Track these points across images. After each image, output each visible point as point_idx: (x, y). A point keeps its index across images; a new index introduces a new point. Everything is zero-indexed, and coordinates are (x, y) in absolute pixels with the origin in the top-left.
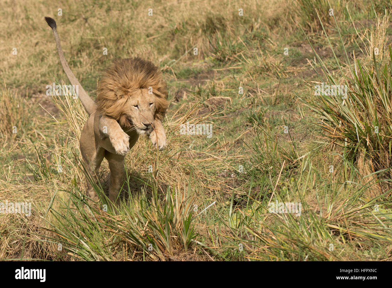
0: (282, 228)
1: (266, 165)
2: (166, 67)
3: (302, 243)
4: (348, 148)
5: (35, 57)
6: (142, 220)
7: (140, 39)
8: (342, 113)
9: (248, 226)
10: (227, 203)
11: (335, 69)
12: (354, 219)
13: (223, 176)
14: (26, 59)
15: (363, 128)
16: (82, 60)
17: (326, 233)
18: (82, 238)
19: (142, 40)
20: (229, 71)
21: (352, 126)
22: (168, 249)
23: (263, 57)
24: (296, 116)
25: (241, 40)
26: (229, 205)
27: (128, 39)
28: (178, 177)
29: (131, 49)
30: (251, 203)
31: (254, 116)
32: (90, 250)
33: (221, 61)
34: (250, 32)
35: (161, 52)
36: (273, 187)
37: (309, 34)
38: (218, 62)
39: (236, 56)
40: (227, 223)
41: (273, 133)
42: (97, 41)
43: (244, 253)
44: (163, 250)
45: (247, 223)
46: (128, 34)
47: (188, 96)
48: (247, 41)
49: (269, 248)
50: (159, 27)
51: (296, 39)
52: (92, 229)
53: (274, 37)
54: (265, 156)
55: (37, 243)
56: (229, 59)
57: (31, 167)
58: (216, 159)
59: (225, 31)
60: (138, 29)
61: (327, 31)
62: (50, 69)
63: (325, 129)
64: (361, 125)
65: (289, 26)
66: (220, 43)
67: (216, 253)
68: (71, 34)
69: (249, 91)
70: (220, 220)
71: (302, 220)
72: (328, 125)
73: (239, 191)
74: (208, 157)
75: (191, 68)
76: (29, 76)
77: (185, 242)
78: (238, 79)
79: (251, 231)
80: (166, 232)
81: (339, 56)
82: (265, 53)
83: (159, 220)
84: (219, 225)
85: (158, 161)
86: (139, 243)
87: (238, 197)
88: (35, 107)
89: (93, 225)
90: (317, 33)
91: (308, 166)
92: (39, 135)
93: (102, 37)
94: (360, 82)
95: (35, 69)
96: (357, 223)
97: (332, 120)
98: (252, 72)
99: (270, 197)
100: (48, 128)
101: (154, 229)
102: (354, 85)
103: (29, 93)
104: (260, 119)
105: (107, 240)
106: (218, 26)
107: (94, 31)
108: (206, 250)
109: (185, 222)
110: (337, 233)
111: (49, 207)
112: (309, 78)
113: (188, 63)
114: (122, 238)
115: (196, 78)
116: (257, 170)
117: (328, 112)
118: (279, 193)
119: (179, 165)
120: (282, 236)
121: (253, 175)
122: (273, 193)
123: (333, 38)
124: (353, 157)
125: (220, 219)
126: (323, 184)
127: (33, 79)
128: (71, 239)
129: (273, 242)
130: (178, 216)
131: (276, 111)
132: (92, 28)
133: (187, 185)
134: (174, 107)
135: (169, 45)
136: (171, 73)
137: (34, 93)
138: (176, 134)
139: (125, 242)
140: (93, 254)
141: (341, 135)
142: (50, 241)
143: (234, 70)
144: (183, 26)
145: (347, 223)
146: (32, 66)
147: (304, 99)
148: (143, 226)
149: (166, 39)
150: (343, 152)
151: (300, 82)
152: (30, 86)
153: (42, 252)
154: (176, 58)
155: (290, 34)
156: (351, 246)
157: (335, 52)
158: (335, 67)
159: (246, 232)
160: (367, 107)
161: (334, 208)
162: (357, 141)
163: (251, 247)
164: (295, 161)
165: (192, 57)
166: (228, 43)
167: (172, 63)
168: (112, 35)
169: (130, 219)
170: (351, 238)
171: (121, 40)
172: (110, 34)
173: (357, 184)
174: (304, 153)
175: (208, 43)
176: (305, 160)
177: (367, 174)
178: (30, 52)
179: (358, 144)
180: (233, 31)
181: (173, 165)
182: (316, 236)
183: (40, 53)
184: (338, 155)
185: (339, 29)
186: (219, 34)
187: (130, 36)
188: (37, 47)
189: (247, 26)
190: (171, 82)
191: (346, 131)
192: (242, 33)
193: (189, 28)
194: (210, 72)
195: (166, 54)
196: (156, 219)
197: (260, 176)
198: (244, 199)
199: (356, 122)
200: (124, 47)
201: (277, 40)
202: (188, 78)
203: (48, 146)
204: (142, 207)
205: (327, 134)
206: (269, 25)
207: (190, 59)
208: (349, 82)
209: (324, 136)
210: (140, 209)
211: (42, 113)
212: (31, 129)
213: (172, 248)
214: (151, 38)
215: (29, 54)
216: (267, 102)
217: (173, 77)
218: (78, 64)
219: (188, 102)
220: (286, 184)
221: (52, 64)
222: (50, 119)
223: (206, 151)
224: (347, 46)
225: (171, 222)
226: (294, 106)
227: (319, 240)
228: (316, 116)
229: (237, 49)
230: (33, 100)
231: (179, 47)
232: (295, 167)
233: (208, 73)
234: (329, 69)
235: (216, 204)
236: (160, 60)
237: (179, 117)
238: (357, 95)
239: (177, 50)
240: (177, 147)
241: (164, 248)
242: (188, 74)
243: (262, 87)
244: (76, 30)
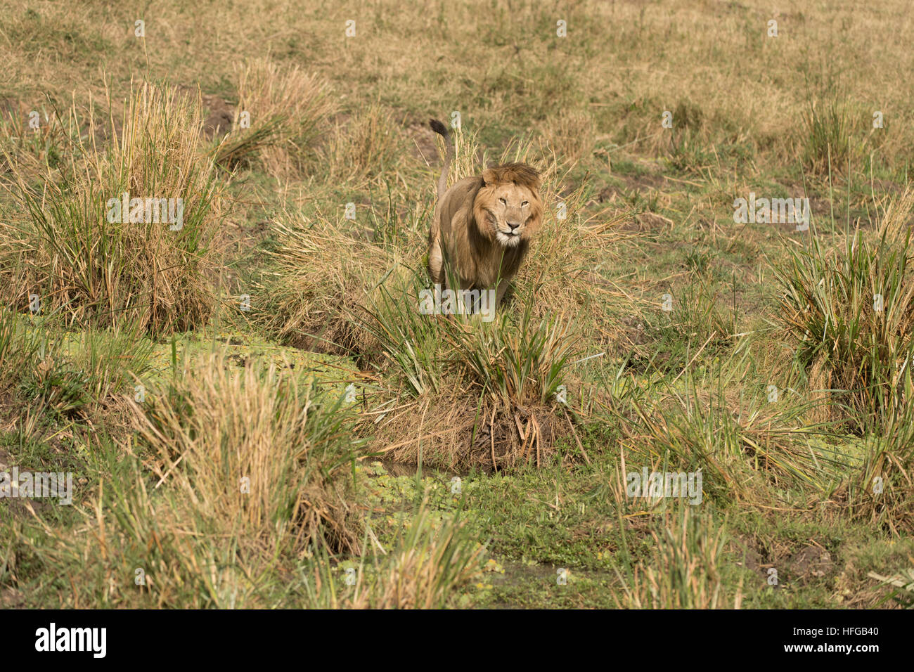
0: (680, 420)
1: (689, 329)
2: (602, 150)
3: (700, 449)
4: (807, 344)
5: (432, 75)
6: (498, 343)
7: (580, 101)
8: (815, 295)
9: (636, 402)
10: (620, 360)
11: (825, 233)
12: (780, 442)
13: (627, 323)
14: (420, 74)
15: (835, 325)
16: (493, 101)
17: (736, 447)
18: (409, 338)
19: (583, 104)
20: (684, 185)
21: (821, 317)
22: (518, 394)
23: (735, 183)
24: (752, 278)
25: (714, 150)
26: (620, 365)
27: (564, 95)
28: (565, 302)
29: (564, 110)
30: (651, 371)
31: (696, 257)
32: (414, 358)
33: (678, 168)
34: (730, 143)
35: (602, 128)
36: (687, 361)
37: (808, 174)
38: (673, 169)
39: (700, 169)
40: (609, 387)
41: (712, 289)
42: (522, 83)
43: (619, 435)
44: (511, 392)
45: (636, 396)
46: (568, 88)
47: (617, 200)
48: (722, 154)
49: (654, 441)
50: (611, 94)
51: (788, 175)
52: (427, 331)
53: (759, 162)
54: (692, 316)
55: (347, 324)
56: (689, 170)
57: (375, 219)
58: (624, 297)
59: (697, 130)
60: (583, 87)
61: (833, 178)
62: (447, 99)
63: (784, 308)
64: (835, 320)
65: (786, 154)
66: (686, 144)
67: (580, 421)
68: (491, 62)
69: (701, 221)
70: (601, 380)
71: (710, 418)
72: (790, 305)
73: (641, 351)
74: (615, 290)
75: (635, 164)
76: (415, 97)
77: (544, 392)
78: (692, 201)
79: (637, 410)
80: (523, 370)
81: (837, 218)
82: (740, 179)
83: (520, 351)
84: (598, 386)
85: (547, 272)
86: (483, 372)
87: (636, 357)
88: (408, 141)
89: (430, 326)
90: (819, 177)
91: (744, 349)
92: (400, 180)
93: (531, 81)
94: (853, 263)
95: (426, 91)
96: (783, 448)
97: (798, 299)
98: (714, 198)
99: (678, 373)
100: (416, 176)
101: (510, 361)
102: (844, 263)
103: (407, 121)
104: (702, 264)
105: (441, 353)
106: (691, 121)
107: (523, 68)
108: (569, 413)
109: (554, 366)
110: (751, 452)
111: (379, 282)
112: (787, 233)
113: (633, 155)
114: (463, 357)
115: (636, 179)
116: (675, 331)
117: (795, 288)
118: (693, 372)
119: (573, 287)
120: (676, 430)
121: (668, 335)
122: (685, 369)
123: (838, 191)
124: (808, 358)
125: (602, 378)
126: (756, 380)
127: (419, 103)
128: (395, 334)
129: (661, 435)
130: (547, 355)
131: (727, 261)
132: (521, 63)
133: (574, 318)
134: (594, 208)
135: (616, 122)
136: (606, 161)
137: (414, 123)
138: (584, 244)
139: (464, 364)
140: (417, 365)
141: (803, 324)
142: (365, 328)
143: (692, 186)
144: (644, 104)
145: (769, 444)
146: (424, 85)
147: (771, 258)
148: (496, 352)
149: (615, 114)
150: (798, 347)
151: (774, 234)
152: (411, 112)
153: (350, 338)
154: (620, 143)
155: (783, 164)
156: (763, 476)
157: (834, 210)
158: (827, 230)
159: (631, 408)
160: (850, 298)
161: (759, 418)
162: (821, 340)
163: (630, 430)
164: (729, 336)
165: (640, 149)
166: (696, 148)
167: (612, 148)
168: (546, 82)
169: (482, 336)
170: (767, 465)
171: (554, 93)
172: (542, 79)
173: (802, 397)
174: (745, 330)
175: (669, 138)
176: (743, 340)
177: (819, 388)
178: (428, 65)
179: (821, 344)
180: (708, 134)
181: (565, 283)
182: (722, 446)
183: (441, 73)
184: (789, 349)
185: (850, 181)
186: (688, 132)
187: (569, 93)
188: (440, 63)
189: (729, 135)
190: (602, 172)
191: (811, 320)
192: (719, 141)
193: (651, 109)
194: (658, 178)
195: (608, 133)
196: (517, 349)
197: (676, 340)
198: (644, 363)
199: (829, 313)
200: (555, 104)
201: (763, 167)
202: (626, 176)
203: (407, 199)
204: (503, 325)
205: (784, 315)
206: (759, 143)
207: (637, 151)
208: (839, 257)
209: (779, 316)
210: (501, 327)
211: (415, 153)
212: (392, 170)
213: (524, 394)
214: (596, 105)
215: (426, 69)
216: (720, 244)
217: (607, 167)
218: (486, 105)
219: (615, 207)
220: (707, 363)
221: (451, 92)
222: (422, 164)
223: (615, 282)
224: (853, 208)
225: (536, 359)
226: (754, 263)
227: (723, 454)
228: (779, 286)
229: (705, 160)
230: (410, 131)
231: (629, 130)
232: (727, 345)
233: (655, 178)
234: (818, 229)
235: (604, 356)
236: (598, 138)
237: (595, 224)
238: (843, 277)
239: (625, 133)
240: (579, 262)
241: (514, 390)
242: (627, 170)
243: (720, 222)
244: (499, 59)
